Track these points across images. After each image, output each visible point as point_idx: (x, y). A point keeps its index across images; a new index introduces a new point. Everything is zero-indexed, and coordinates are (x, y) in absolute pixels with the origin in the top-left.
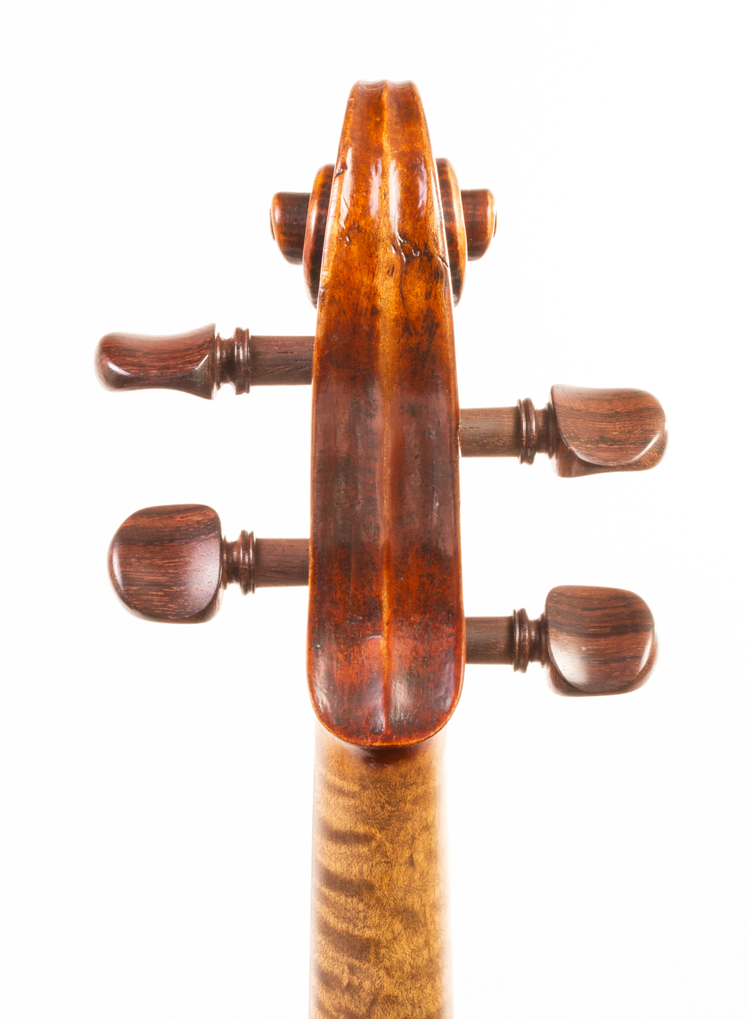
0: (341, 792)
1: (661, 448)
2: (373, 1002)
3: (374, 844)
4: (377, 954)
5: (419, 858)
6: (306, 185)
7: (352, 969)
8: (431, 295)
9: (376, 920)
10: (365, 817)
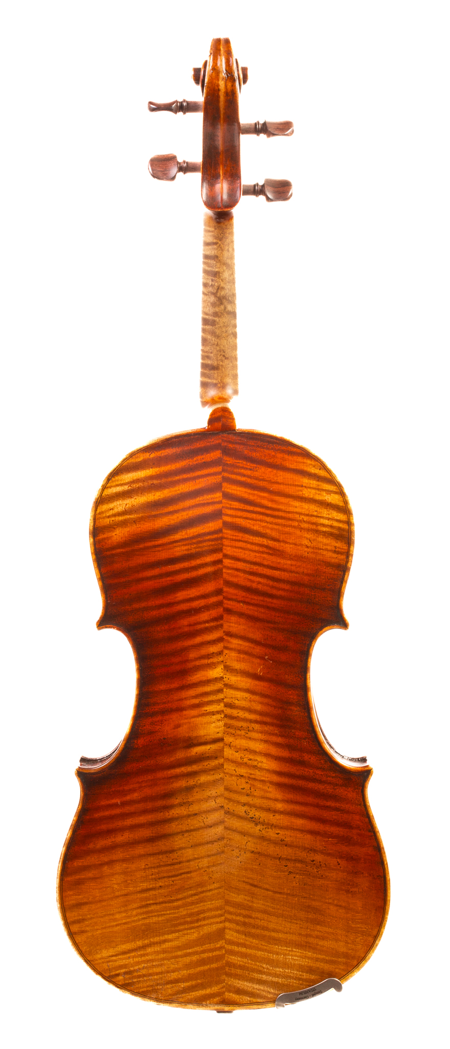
0: (209, 231)
1: (293, 131)
2: (218, 289)
3: (218, 245)
4: (219, 275)
5: (230, 250)
6: (200, 66)
7: (212, 280)
8: (233, 86)
9: (219, 266)
10: (216, 238)
